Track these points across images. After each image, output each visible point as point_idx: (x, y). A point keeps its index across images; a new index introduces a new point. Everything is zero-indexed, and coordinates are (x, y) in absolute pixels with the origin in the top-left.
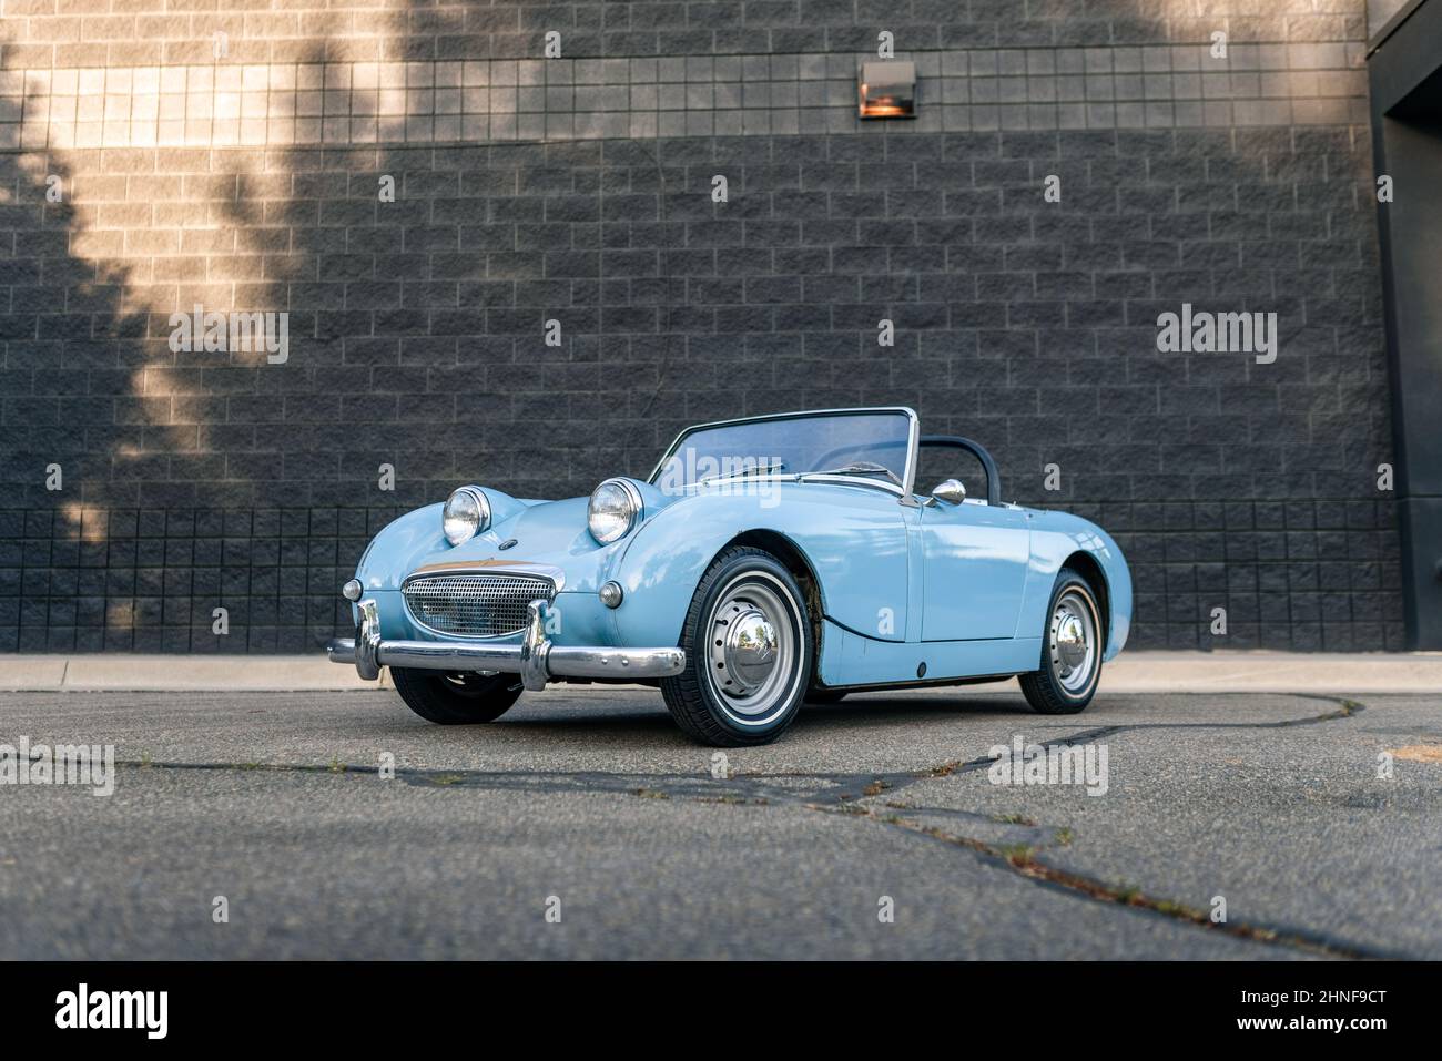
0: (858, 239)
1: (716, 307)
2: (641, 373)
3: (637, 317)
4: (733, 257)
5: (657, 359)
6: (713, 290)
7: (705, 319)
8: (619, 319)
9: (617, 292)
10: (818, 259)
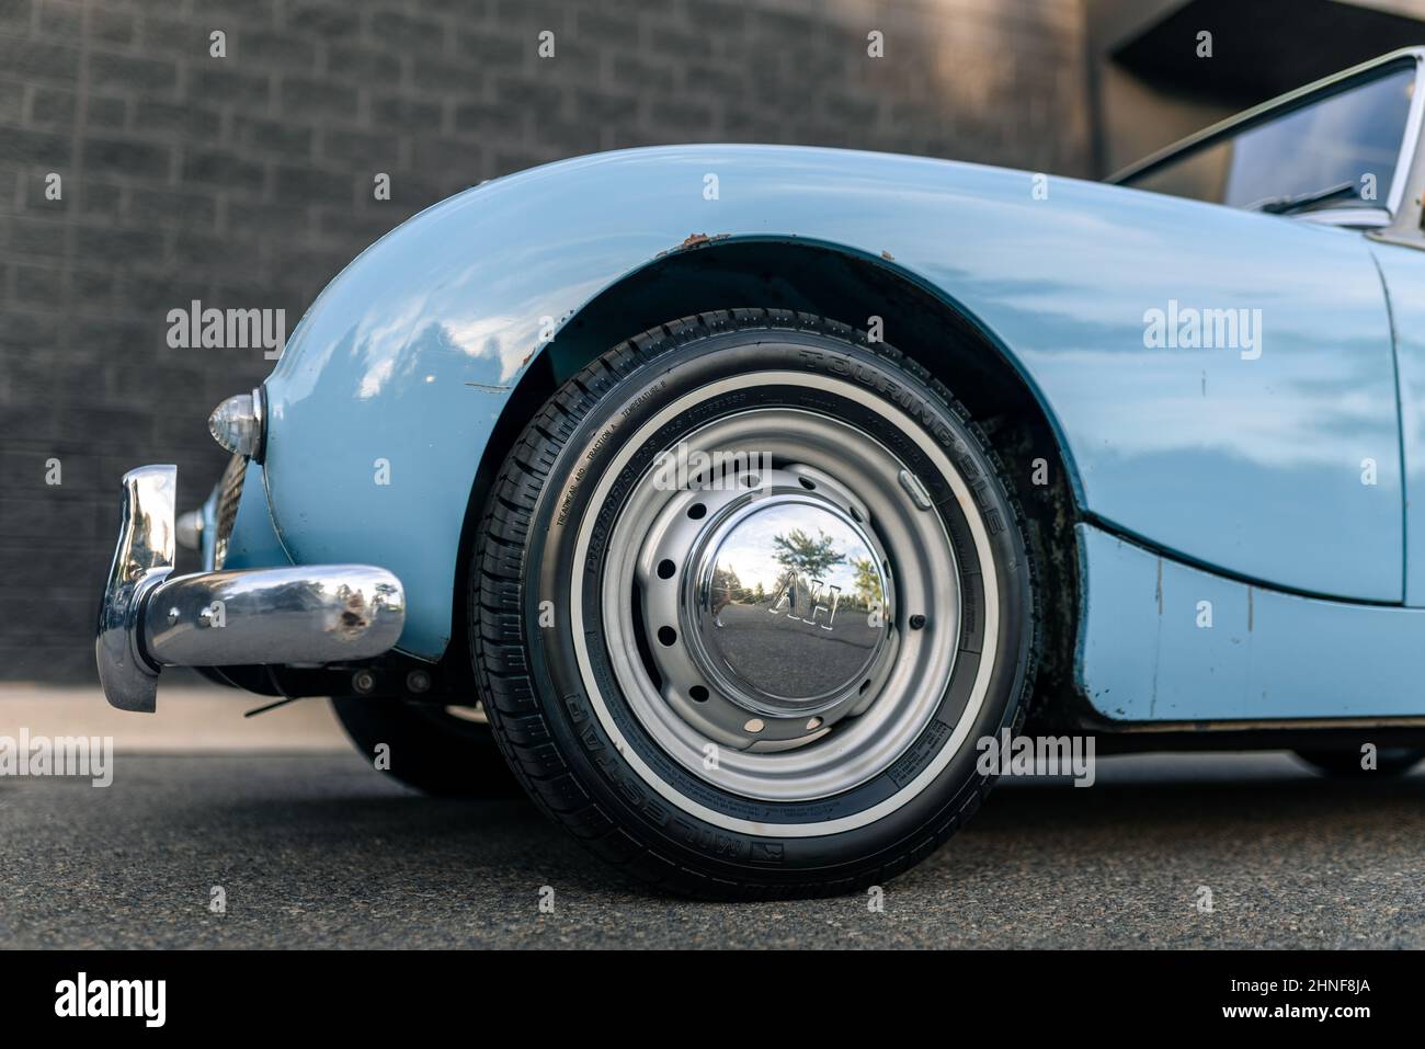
0: (489, 96)
1: (271, 161)
2: (142, 243)
3: (140, 158)
4: (302, 92)
5: (170, 226)
6: (270, 134)
7: (253, 175)
8: (110, 155)
9: (109, 113)
10: (430, 115)
